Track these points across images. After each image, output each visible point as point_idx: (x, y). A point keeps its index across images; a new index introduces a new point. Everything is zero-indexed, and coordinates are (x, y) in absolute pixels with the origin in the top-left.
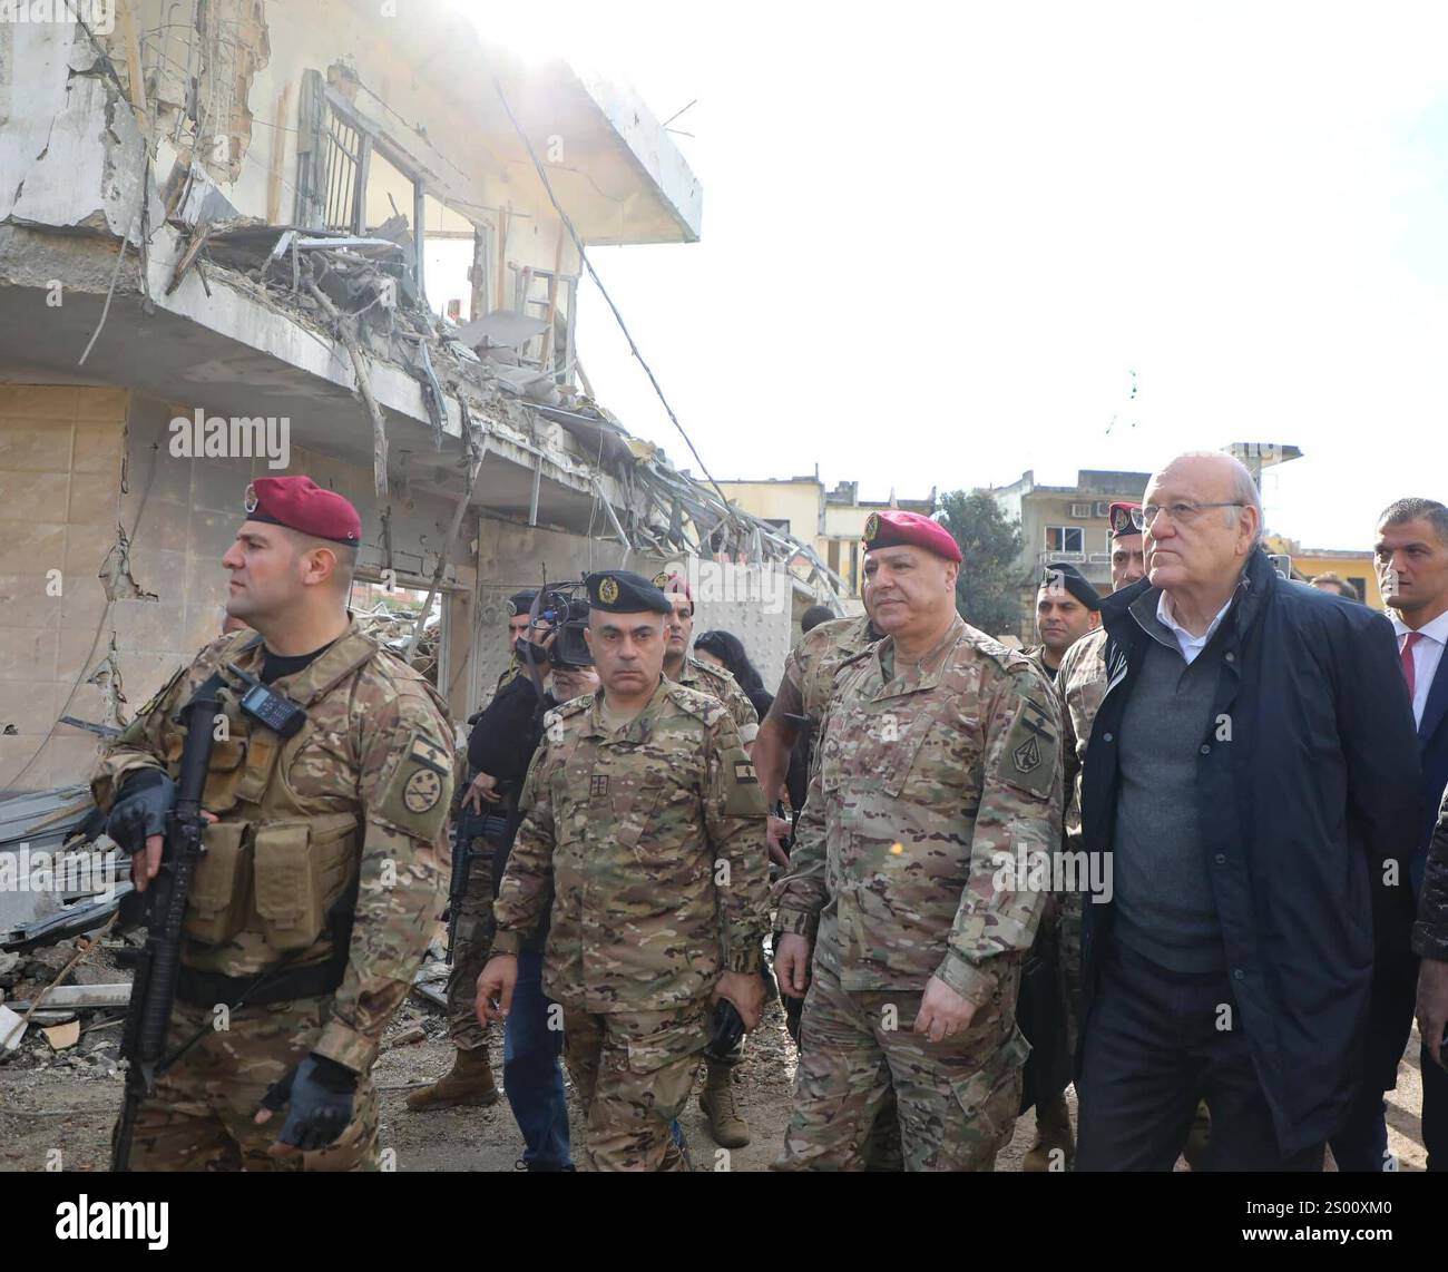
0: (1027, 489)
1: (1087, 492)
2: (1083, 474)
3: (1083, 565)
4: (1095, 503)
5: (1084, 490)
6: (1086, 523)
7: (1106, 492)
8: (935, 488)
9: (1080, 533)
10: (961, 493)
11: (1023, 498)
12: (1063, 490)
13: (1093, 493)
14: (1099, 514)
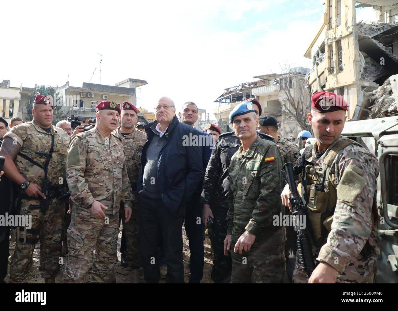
0: (67, 87)
1: (85, 89)
2: (84, 84)
3: (83, 111)
4: (88, 93)
5: (84, 89)
6: (84, 99)
7: (91, 90)
8: (36, 84)
9: (83, 101)
10: (44, 86)
11: (66, 90)
12: (78, 88)
13: (87, 90)
14: (89, 96)
